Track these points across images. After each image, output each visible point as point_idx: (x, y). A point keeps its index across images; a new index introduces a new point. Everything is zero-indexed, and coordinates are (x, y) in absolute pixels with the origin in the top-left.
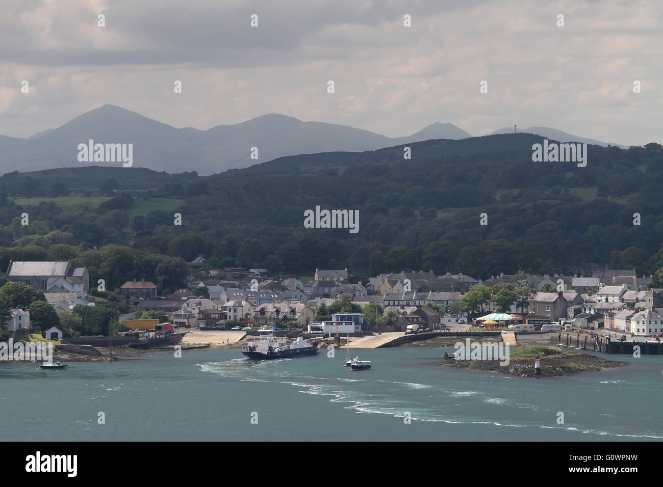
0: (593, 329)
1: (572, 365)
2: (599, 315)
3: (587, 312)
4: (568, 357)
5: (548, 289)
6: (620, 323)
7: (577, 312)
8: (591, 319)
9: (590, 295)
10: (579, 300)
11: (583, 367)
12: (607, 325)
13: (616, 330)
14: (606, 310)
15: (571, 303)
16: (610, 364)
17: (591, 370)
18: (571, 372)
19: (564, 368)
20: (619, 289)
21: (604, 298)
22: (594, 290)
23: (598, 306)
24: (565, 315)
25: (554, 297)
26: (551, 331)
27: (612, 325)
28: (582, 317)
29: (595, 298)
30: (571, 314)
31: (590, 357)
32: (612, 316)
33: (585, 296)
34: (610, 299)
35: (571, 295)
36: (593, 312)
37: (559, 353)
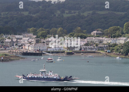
0: (20, 49)
1: (12, 58)
2: (22, 45)
3: (19, 44)
4: (11, 56)
5: (9, 38)
6: (27, 47)
7: (16, 44)
8: (20, 46)
9: (20, 40)
10: (17, 41)
11: (15, 59)
12: (23, 48)
13: (26, 49)
15: (15, 42)
16: (22, 58)
17: (17, 60)
18: (11, 60)
19: (9, 59)
20: (28, 38)
21: (23, 41)
22: (21, 39)
23: (22, 43)
24: (13, 45)
25: (10, 40)
26: (9, 50)
27: (25, 48)
28: (18, 46)
29: (21, 41)
30: (15, 45)
31: (17, 56)
32: (25, 45)
33: (19, 40)
34: (25, 41)
35: (15, 40)
36: (20, 45)
37: (9, 55)
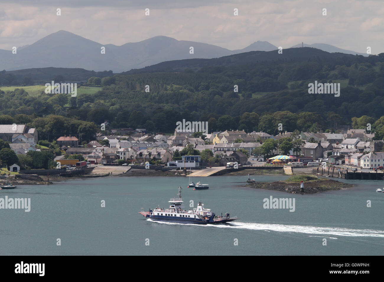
0: (338, 164)
1: (323, 186)
2: (342, 156)
3: (335, 154)
4: (321, 181)
5: (312, 140)
6: (354, 161)
7: (329, 154)
8: (337, 158)
9: (337, 144)
10: (330, 148)
11: (330, 187)
12: (347, 162)
13: (352, 165)
14: (347, 153)
15: (326, 149)
16: (346, 185)
17: (334, 189)
18: (322, 190)
19: (318, 188)
20: (355, 140)
21: (345, 146)
22: (340, 141)
23: (342, 151)
24: (322, 157)
25: (315, 145)
26: (313, 166)
27: (349, 162)
28: (332, 157)
29: (340, 146)
30: (326, 156)
31: (334, 181)
32: (349, 157)
33: (335, 145)
34: (349, 147)
35: (325, 144)
36: (338, 155)
37: (316, 179)
